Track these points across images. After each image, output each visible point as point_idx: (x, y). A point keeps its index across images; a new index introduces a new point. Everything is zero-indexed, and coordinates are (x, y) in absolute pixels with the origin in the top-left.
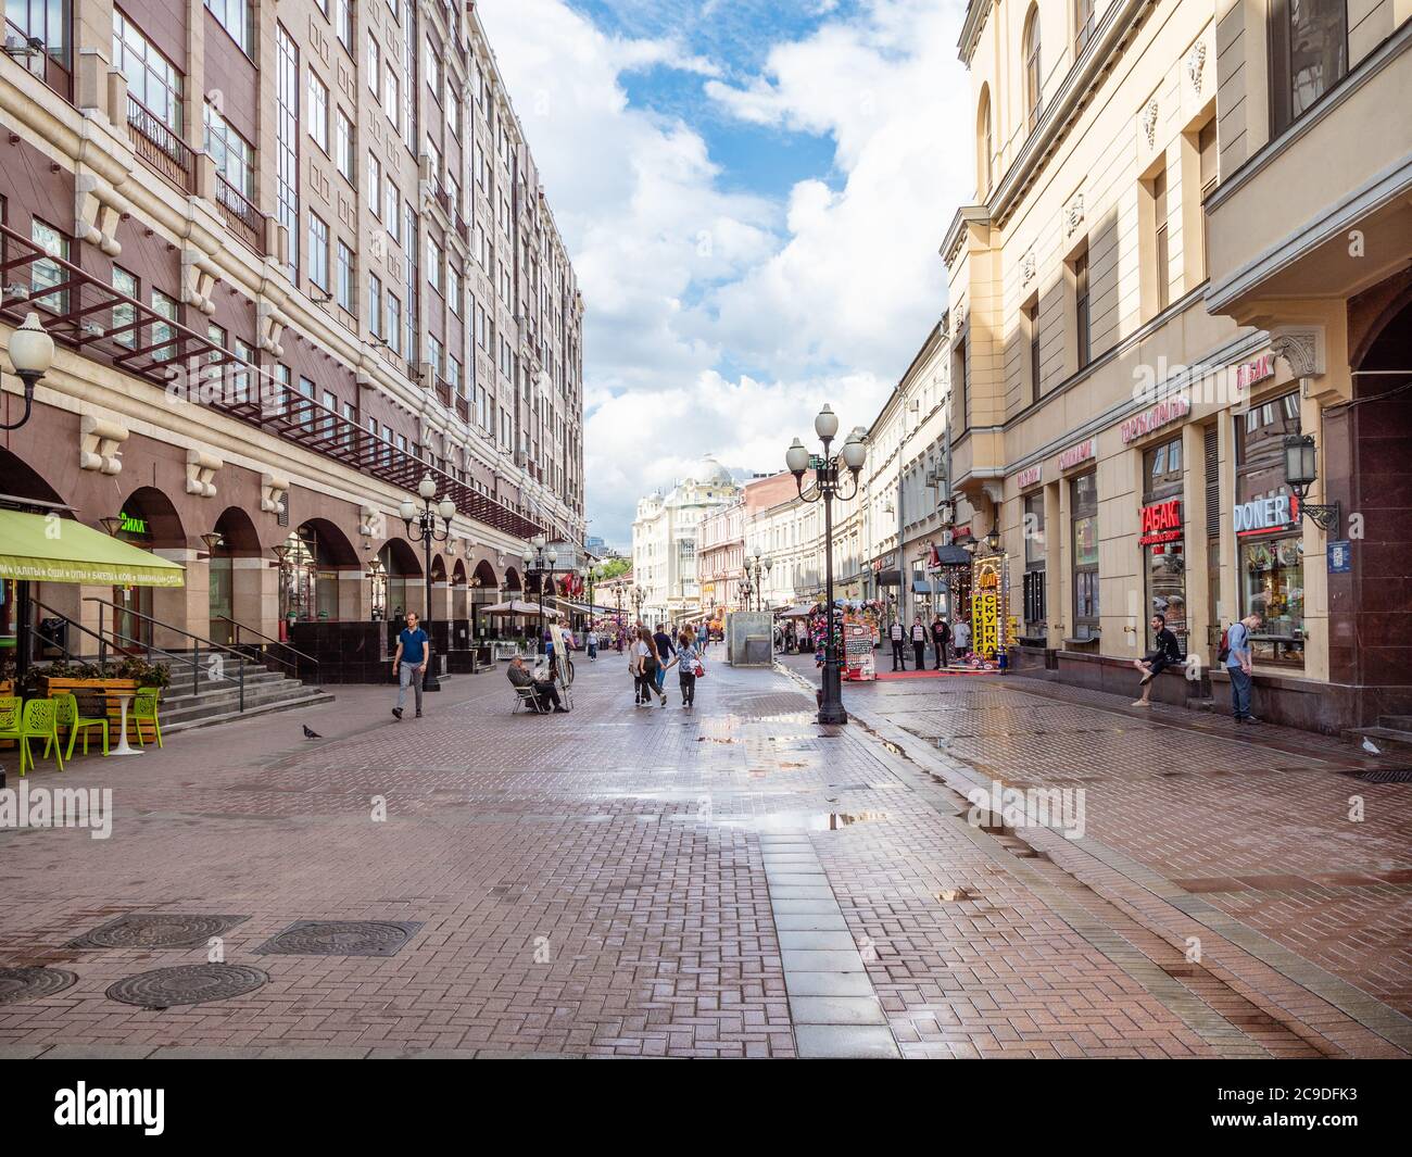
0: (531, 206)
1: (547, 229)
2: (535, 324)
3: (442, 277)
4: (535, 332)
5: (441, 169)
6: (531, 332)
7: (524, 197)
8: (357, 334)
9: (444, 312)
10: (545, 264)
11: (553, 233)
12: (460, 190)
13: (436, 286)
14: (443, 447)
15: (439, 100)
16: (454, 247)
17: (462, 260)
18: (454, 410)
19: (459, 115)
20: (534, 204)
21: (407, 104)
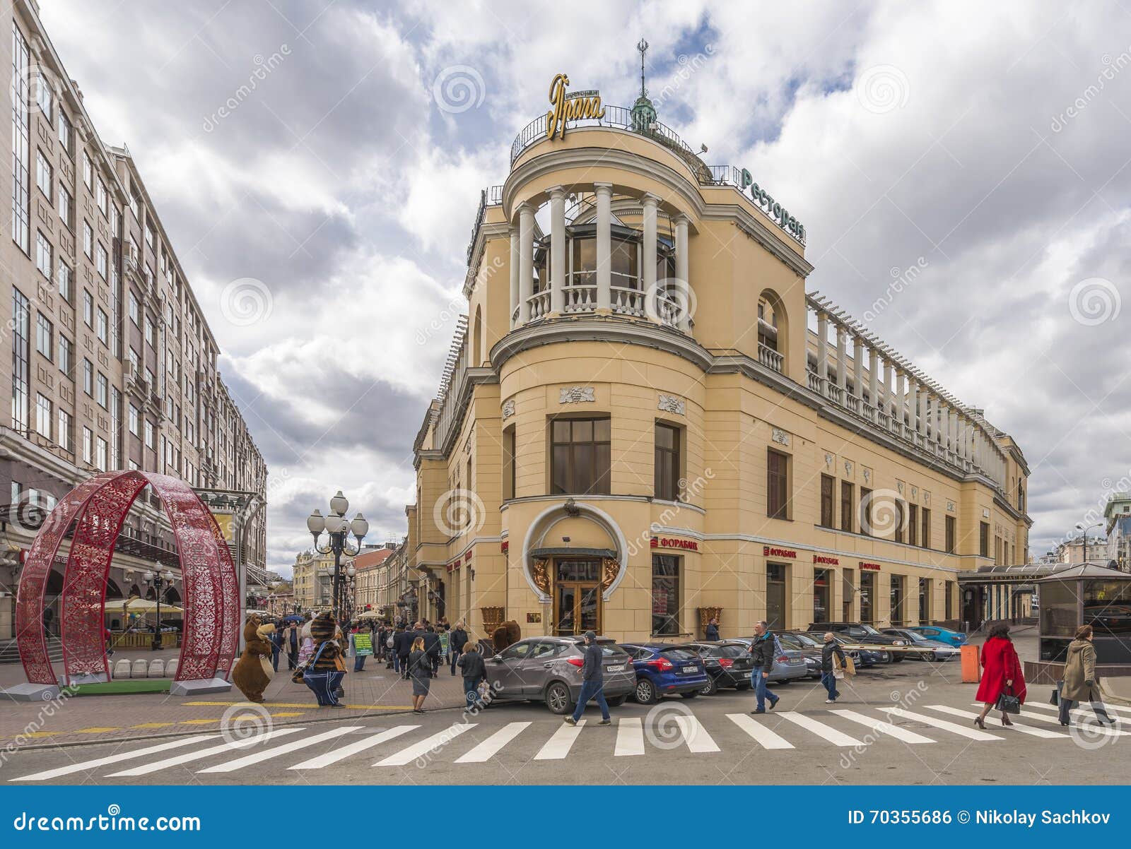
0: (210, 385)
1: (223, 398)
2: (213, 452)
3: (141, 427)
4: (213, 456)
5: (140, 366)
6: (210, 456)
7: (205, 379)
8: (74, 463)
9: (142, 448)
10: (221, 417)
11: (227, 399)
12: (155, 377)
13: (136, 433)
14: (139, 524)
15: (140, 328)
16: (150, 411)
17: (156, 418)
18: (149, 504)
19: (154, 334)
20: (213, 383)
21: (113, 330)
